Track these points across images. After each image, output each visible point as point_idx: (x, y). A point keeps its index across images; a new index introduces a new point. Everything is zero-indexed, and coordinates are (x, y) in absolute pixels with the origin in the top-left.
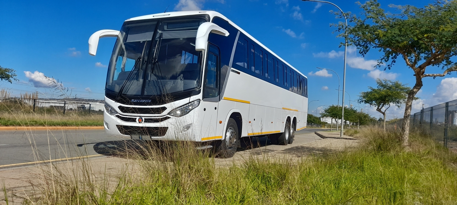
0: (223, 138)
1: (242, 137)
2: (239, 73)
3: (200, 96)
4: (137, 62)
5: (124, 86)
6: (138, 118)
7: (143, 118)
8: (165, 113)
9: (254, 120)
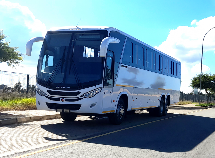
0: (115, 112)
1: (127, 111)
2: (126, 67)
3: (102, 85)
4: (60, 62)
5: (51, 77)
6: (61, 98)
7: (65, 98)
8: (79, 96)
9: (137, 98)
